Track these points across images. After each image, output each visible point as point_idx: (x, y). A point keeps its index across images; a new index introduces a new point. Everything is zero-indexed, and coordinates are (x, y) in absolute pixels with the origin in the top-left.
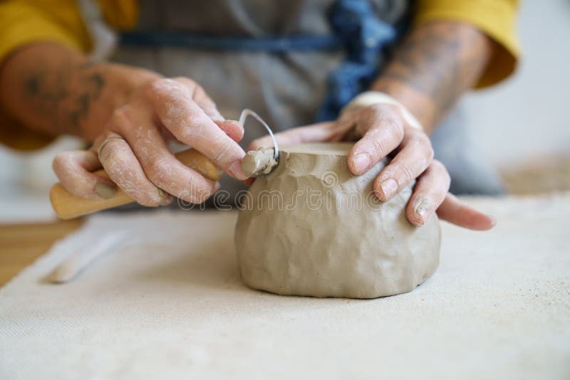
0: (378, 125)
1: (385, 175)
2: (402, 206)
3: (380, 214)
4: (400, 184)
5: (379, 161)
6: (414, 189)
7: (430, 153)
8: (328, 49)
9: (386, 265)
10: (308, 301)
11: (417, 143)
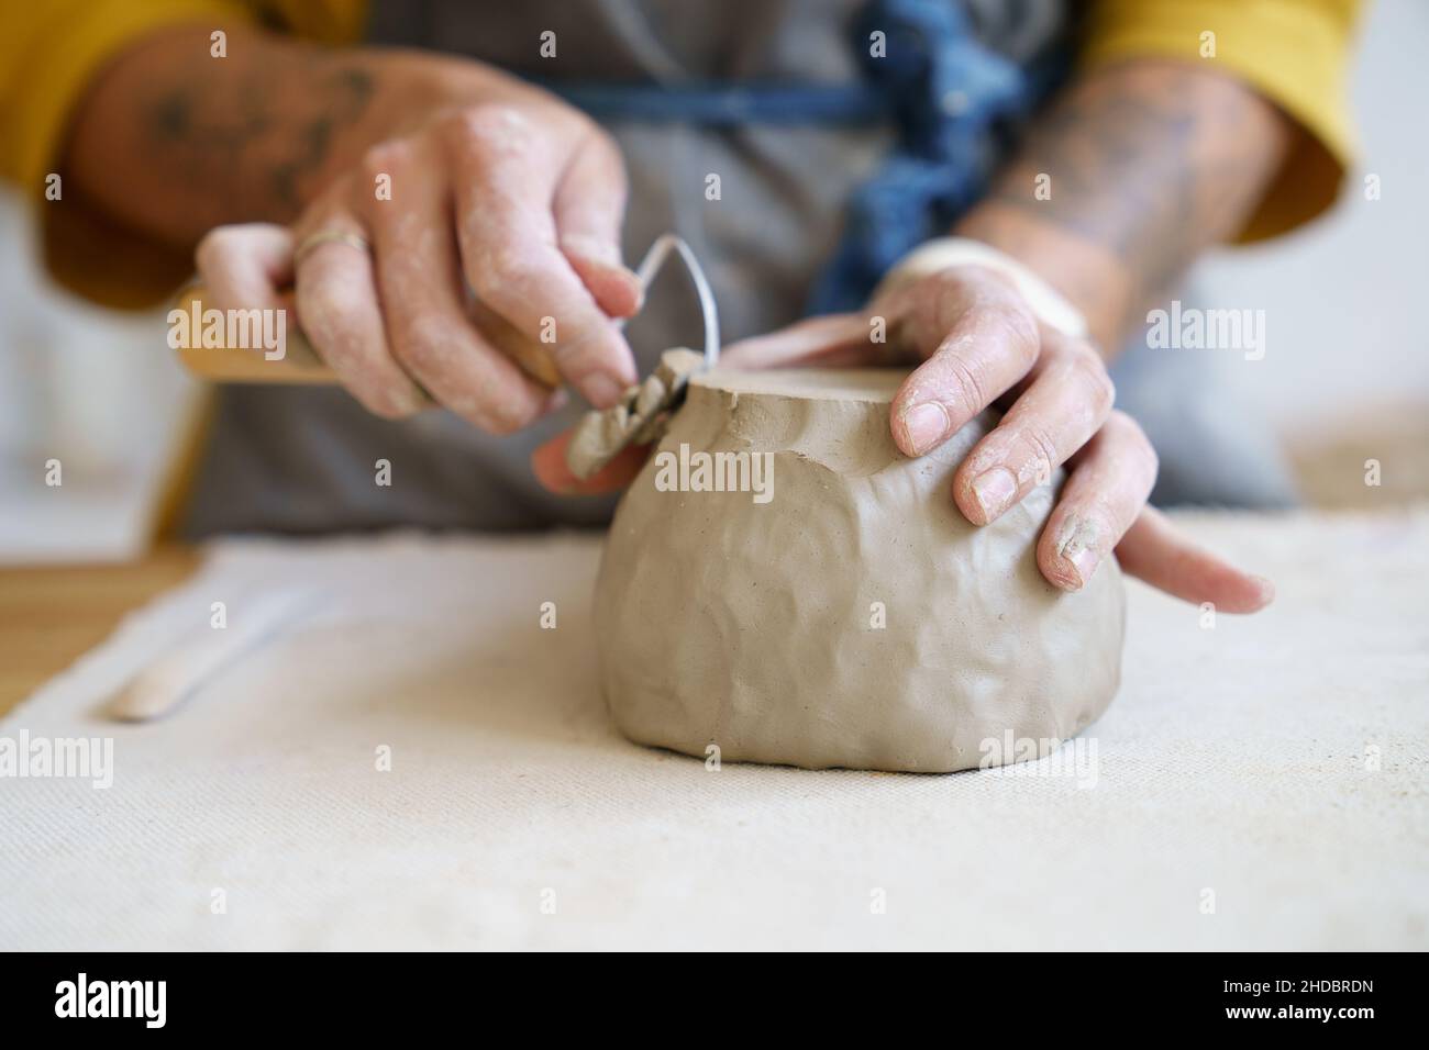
0: (973, 325)
1: (984, 458)
2: (1028, 534)
3: (971, 555)
4: (1022, 479)
5: (969, 421)
6: (1060, 493)
7: (1106, 393)
8: (852, 120)
9: (982, 688)
10: (781, 777)
11: (1070, 368)
